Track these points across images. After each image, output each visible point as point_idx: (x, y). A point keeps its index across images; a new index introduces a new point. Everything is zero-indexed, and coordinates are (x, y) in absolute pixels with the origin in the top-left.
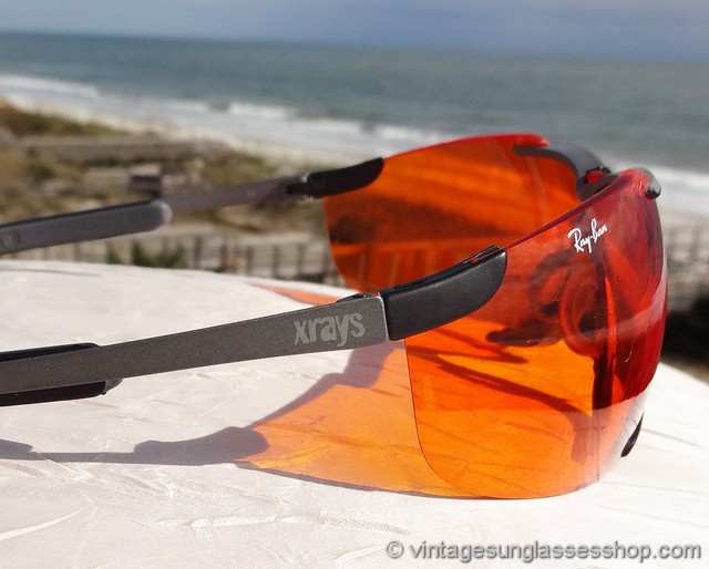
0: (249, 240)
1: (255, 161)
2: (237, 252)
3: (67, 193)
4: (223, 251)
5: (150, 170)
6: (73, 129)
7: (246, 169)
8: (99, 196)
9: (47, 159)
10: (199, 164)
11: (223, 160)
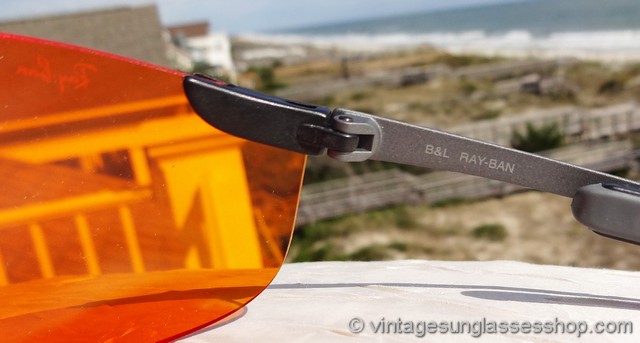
0: (597, 113)
1: (596, 65)
2: (590, 120)
3: (486, 99)
4: (581, 122)
5: (532, 79)
6: (485, 61)
7: (591, 70)
8: (505, 97)
9: (472, 81)
10: (561, 73)
11: (576, 67)
